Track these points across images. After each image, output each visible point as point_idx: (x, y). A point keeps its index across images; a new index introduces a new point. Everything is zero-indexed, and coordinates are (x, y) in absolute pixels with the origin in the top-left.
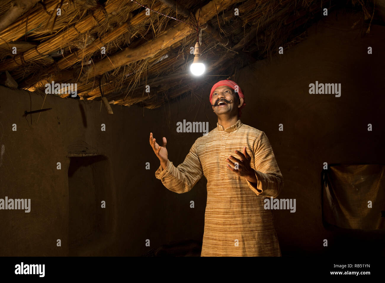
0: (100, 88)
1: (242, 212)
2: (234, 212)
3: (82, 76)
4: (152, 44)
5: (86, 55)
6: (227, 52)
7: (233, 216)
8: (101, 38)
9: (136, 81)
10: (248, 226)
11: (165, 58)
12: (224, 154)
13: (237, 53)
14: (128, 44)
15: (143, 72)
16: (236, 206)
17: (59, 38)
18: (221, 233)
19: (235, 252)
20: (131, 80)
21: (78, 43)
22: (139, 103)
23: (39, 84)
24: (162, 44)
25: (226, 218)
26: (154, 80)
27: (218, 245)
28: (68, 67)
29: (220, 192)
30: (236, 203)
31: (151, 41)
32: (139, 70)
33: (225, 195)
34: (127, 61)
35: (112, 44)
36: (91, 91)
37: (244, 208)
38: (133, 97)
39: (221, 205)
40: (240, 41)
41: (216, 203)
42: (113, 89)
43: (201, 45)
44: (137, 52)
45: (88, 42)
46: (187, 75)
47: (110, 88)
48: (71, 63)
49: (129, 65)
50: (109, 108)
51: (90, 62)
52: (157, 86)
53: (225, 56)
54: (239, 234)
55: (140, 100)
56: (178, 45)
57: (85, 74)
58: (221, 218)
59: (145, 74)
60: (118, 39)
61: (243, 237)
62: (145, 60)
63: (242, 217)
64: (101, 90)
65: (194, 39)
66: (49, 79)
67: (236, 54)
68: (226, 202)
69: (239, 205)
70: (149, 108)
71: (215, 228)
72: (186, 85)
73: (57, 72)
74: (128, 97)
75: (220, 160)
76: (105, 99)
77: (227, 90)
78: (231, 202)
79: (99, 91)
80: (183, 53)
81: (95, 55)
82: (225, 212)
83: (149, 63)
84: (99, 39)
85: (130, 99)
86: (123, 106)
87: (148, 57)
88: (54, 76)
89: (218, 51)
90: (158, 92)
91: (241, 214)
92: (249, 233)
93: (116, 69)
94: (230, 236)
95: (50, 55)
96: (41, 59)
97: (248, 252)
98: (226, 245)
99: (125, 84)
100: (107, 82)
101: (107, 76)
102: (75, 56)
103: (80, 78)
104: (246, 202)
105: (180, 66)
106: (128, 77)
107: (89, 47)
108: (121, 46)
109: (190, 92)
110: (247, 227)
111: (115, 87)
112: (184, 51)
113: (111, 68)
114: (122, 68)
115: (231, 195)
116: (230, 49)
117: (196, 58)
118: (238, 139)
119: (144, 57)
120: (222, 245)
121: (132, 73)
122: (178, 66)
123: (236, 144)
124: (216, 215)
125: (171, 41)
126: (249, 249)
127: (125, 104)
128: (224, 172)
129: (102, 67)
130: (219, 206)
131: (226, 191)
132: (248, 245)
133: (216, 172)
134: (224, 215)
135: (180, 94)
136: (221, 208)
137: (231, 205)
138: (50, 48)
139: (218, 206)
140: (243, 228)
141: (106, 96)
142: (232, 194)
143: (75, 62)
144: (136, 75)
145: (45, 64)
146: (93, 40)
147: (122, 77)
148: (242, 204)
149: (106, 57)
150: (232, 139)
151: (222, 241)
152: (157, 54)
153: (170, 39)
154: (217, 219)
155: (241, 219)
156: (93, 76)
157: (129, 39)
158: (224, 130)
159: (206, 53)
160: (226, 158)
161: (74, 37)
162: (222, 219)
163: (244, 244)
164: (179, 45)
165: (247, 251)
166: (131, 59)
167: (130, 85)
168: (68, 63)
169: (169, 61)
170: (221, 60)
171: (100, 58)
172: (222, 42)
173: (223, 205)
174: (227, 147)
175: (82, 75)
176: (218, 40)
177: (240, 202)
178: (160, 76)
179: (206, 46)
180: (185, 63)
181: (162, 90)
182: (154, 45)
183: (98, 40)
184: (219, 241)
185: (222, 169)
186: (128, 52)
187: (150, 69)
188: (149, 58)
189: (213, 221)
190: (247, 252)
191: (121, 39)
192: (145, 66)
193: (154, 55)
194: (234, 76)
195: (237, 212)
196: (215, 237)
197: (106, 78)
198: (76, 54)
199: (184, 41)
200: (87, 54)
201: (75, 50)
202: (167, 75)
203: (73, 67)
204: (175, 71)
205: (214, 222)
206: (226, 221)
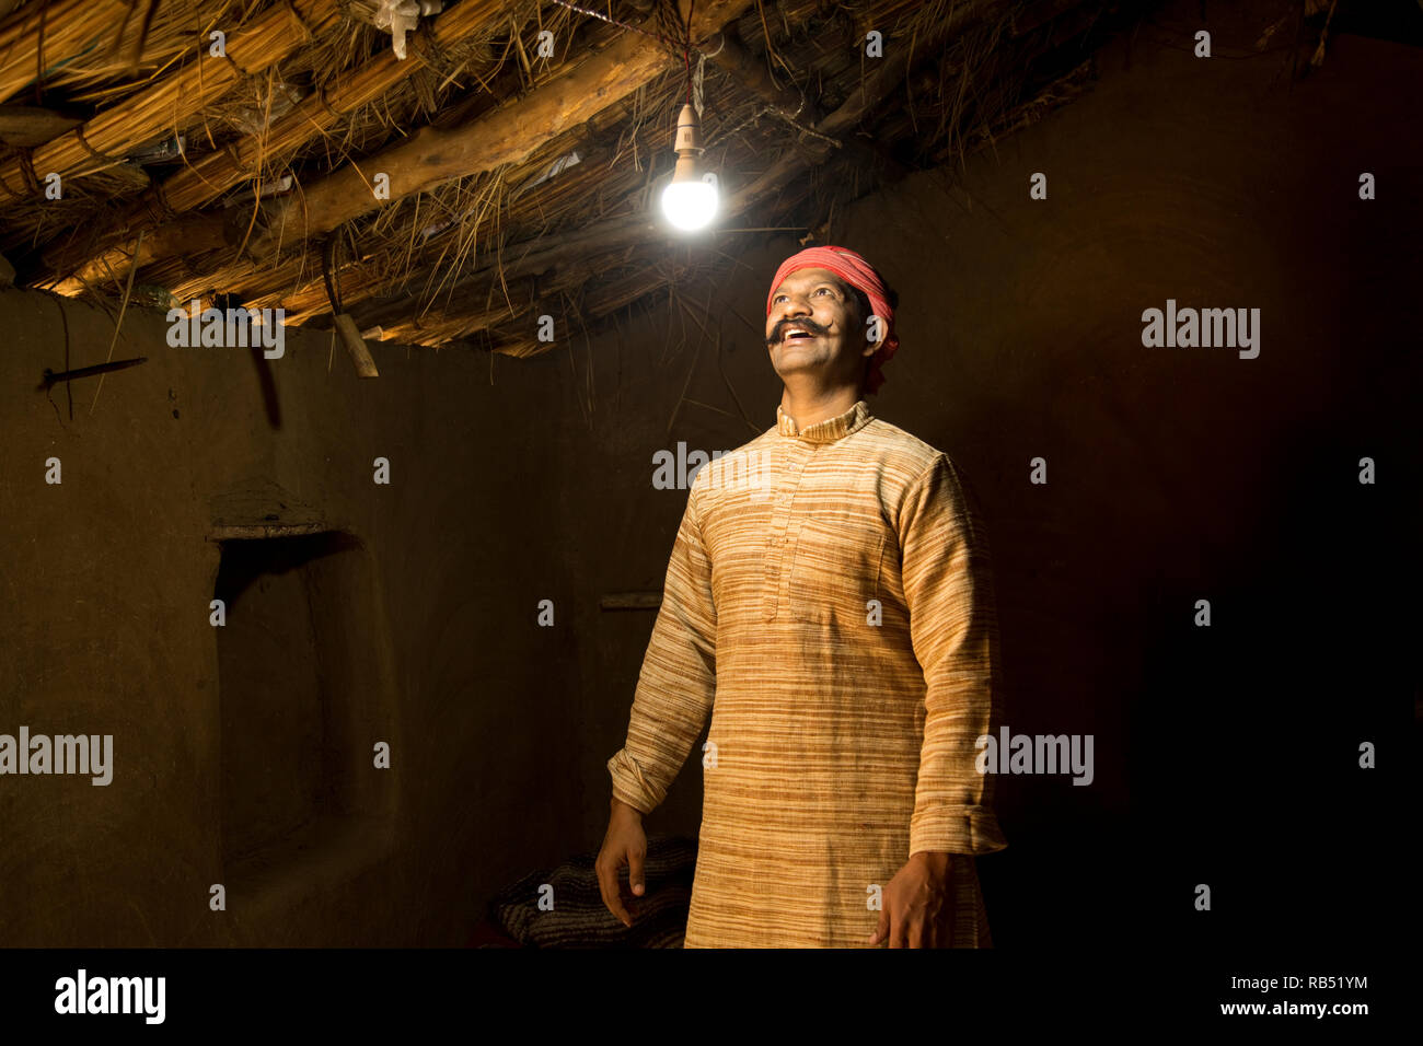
0: (327, 279)
1: (835, 752)
2: (804, 750)
3: (258, 237)
4: (519, 112)
5: (272, 155)
6: (800, 140)
7: (797, 763)
8: (325, 93)
9: (463, 252)
10: (855, 805)
11: (569, 164)
12: (784, 523)
13: (837, 144)
14: (429, 114)
15: (486, 219)
16: (814, 725)
17: (167, 94)
18: (752, 827)
19: (801, 902)
20: (443, 250)
21: (239, 111)
22: (475, 334)
23: (94, 269)
24: (555, 113)
25: (774, 770)
26: (529, 247)
27: (741, 873)
28: (205, 202)
29: (759, 671)
30: (814, 715)
31: (516, 100)
32: (470, 211)
33: (775, 682)
34: (424, 178)
35: (366, 116)
36: (291, 293)
37: (843, 735)
38: (452, 315)
39: (756, 719)
40: (845, 100)
41: (739, 712)
42: (376, 283)
43: (700, 115)
44: (464, 143)
45: (276, 108)
46: (651, 228)
47: (363, 282)
48: (216, 187)
49: (432, 194)
50: (363, 355)
51: (287, 182)
52: (539, 271)
53: (790, 155)
54: (820, 833)
55: (479, 325)
56: (616, 115)
57: (266, 227)
58: (756, 769)
59: (495, 226)
60: (390, 95)
61: (831, 849)
62: (494, 172)
63: (831, 771)
64: (329, 287)
65: (674, 94)
66: (132, 247)
67: (833, 148)
68: (777, 709)
69: (822, 722)
70: (514, 352)
71: (735, 809)
72: (650, 268)
73: (161, 222)
74: (434, 314)
75: (767, 546)
76: (346, 323)
77: (822, 286)
78: (794, 708)
79: (322, 293)
80: (635, 148)
81: (305, 157)
82: (768, 748)
83: (509, 184)
84: (317, 94)
85: (439, 323)
86: (416, 347)
87: (504, 161)
88: (154, 238)
89: (767, 138)
90: (544, 293)
91: (831, 758)
92: (855, 835)
93: (387, 208)
94: (785, 839)
95: (132, 156)
96: (99, 173)
97: (847, 905)
98: (768, 875)
99: (419, 264)
100: (352, 257)
101: (351, 234)
102: (232, 162)
103: (251, 242)
104: (854, 715)
105: (625, 195)
106: (431, 237)
107: (281, 127)
108: (401, 121)
109: (663, 293)
110: (850, 812)
111: (383, 277)
112: (639, 139)
113: (366, 204)
114: (408, 205)
115: (797, 683)
116: (808, 128)
117: (682, 164)
118: (846, 471)
119: (488, 161)
120: (757, 875)
121: (448, 224)
122: (618, 194)
123: (834, 490)
124: (738, 758)
125: (590, 100)
126: (851, 897)
127: (424, 341)
128: (777, 593)
129: (334, 202)
130: (750, 723)
131: (778, 666)
132: (849, 881)
133: (747, 591)
134: (768, 760)
135: (625, 299)
136: (756, 733)
137: (792, 721)
138: (133, 131)
139: (746, 723)
140: (836, 812)
141: (351, 310)
142: (799, 677)
143: (230, 185)
144: (462, 231)
145: (116, 193)
146: (296, 101)
147: (409, 239)
148: (836, 719)
149: (346, 163)
150: (821, 471)
151: (756, 857)
152: (538, 150)
153: (586, 93)
154: (741, 773)
155: (832, 779)
156: (298, 237)
157: (431, 94)
158: (797, 433)
159: (721, 144)
160: (791, 539)
161: (224, 90)
162: (760, 775)
163: (834, 875)
164: (620, 116)
165: (843, 902)
166: (440, 169)
167: (440, 268)
168: (206, 186)
169: (583, 177)
170: (778, 170)
171: (325, 167)
172: (779, 103)
173: (765, 720)
174: (797, 500)
175: (256, 233)
176: (766, 96)
177: (829, 711)
178: (550, 233)
179: (720, 119)
180: (643, 183)
181: (562, 287)
182: (524, 118)
183: (314, 101)
184: (746, 856)
185: (773, 579)
186: (429, 143)
187: (512, 209)
188: (508, 164)
189: (729, 779)
190: (844, 908)
191: (403, 94)
192: (494, 197)
193: (526, 153)
194: (826, 232)
195: (815, 750)
196: (733, 840)
197: (349, 244)
198: (234, 154)
199: (638, 101)
200: (275, 153)
201: (229, 138)
202: (577, 229)
203: (225, 203)
204: (607, 213)
205: (734, 784)
206: (773, 783)
